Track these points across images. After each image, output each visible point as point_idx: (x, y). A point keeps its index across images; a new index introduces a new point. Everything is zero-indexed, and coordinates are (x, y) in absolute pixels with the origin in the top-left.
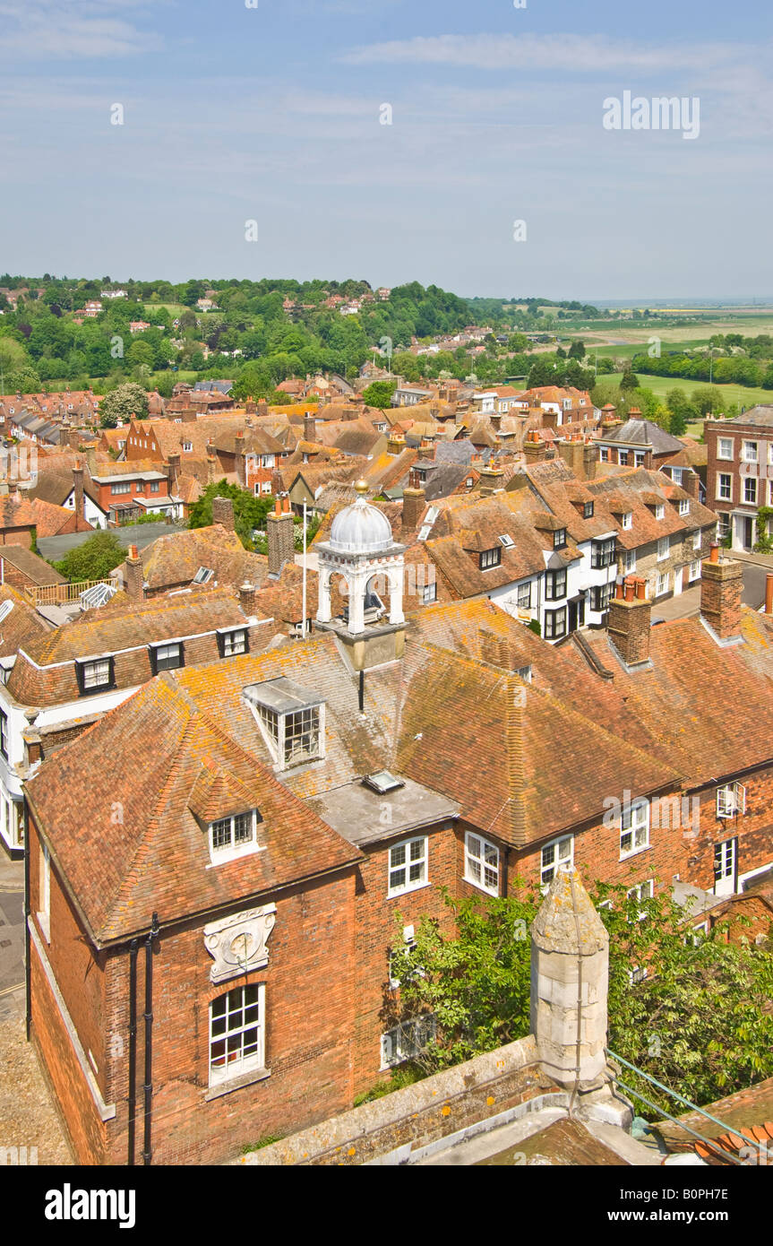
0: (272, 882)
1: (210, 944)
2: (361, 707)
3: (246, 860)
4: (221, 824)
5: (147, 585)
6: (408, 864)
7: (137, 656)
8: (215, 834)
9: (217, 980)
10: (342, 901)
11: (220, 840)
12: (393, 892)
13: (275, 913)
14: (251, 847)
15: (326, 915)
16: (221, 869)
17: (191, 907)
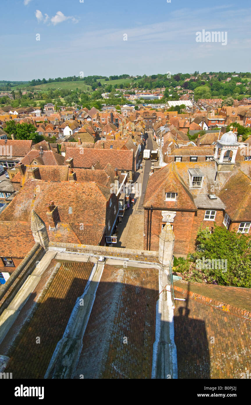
0: (176, 208)
1: (162, 215)
2: (215, 179)
3: (172, 202)
4: (169, 193)
5: (200, 143)
6: (210, 215)
7: (187, 158)
8: (167, 195)
9: (163, 221)
10: (191, 217)
11: (168, 196)
12: (205, 219)
13: (176, 214)
14: (174, 200)
15: (187, 218)
16: (167, 202)
17: (159, 207)
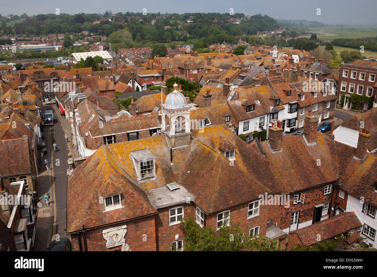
0: (125, 219)
1: (104, 237)
3: (117, 210)
4: (108, 198)
5: (137, 111)
6: (176, 215)
7: (123, 135)
8: (106, 201)
9: (108, 247)
10: (151, 226)
11: (108, 204)
12: (171, 224)
13: (126, 228)
14: (119, 206)
15: (145, 230)
16: (108, 213)
17: (97, 224)
